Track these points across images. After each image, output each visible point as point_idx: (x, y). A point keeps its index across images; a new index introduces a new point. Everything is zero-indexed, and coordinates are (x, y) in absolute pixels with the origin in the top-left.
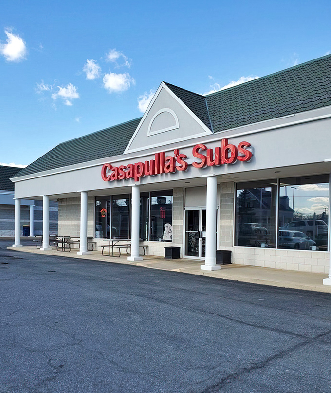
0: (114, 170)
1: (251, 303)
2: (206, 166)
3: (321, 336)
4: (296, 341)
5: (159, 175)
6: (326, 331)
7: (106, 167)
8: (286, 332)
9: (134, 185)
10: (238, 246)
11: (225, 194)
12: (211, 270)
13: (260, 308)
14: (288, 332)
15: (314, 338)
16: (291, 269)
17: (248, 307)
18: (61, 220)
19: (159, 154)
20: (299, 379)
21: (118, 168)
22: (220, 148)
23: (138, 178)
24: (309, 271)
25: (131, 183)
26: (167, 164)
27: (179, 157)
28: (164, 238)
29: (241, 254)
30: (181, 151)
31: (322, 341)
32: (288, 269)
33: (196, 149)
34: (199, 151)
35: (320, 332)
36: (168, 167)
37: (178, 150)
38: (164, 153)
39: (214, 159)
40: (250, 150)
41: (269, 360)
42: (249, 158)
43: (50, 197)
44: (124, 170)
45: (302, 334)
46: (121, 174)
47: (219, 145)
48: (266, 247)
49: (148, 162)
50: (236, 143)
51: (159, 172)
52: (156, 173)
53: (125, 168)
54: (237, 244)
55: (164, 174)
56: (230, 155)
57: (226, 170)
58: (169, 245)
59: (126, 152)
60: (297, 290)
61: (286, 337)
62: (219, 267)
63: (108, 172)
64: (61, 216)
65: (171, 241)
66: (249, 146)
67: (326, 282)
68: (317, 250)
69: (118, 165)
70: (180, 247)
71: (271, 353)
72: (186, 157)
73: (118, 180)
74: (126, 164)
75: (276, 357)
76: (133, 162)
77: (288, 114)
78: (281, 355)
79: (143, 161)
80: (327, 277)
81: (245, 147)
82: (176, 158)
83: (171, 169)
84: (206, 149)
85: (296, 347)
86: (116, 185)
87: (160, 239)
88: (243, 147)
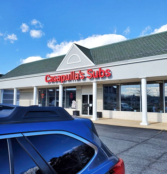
0: (51, 78)
1: (115, 132)
2: (93, 78)
3: (143, 142)
4: (135, 143)
5: (72, 80)
6: (145, 140)
7: (47, 76)
8: (131, 141)
9: (61, 84)
10: (105, 110)
11: (99, 88)
12: (95, 120)
13: (120, 134)
14: (132, 141)
15: (141, 143)
16: (127, 119)
17: (115, 134)
18: (21, 99)
19: (72, 72)
20: (140, 153)
21: (53, 77)
22: (98, 71)
23: (63, 81)
24: (134, 120)
25: (59, 83)
26: (76, 76)
27: (81, 74)
28: (72, 107)
29: (106, 113)
30: (82, 71)
31: (144, 143)
32: (125, 119)
33: (89, 71)
34: (89, 72)
35: (143, 141)
36: (76, 77)
37: (81, 71)
38: (74, 72)
39: (96, 75)
40: (110, 73)
41: (128, 149)
42: (110, 76)
43: (17, 88)
44: (56, 78)
45: (136, 141)
46: (54, 80)
47: (98, 70)
48: (116, 110)
49: (67, 75)
50: (105, 69)
51: (72, 79)
52: (71, 79)
53: (56, 77)
54: (104, 109)
55: (74, 80)
56: (102, 74)
57: (101, 80)
58: (74, 110)
59: (57, 70)
60: (131, 127)
61: (132, 142)
62: (98, 119)
63: (48, 78)
64: (21, 97)
65: (75, 108)
66: (110, 71)
67: (141, 124)
68: (136, 111)
69: (53, 76)
70: (79, 111)
71: (128, 147)
72: (84, 74)
73: (53, 82)
74: (57, 75)
75: (130, 148)
76: (60, 75)
77: (125, 60)
78: (132, 147)
79: (65, 74)
80: (142, 122)
81: (108, 71)
82: (80, 74)
83: (78, 78)
84: (92, 71)
85: (136, 145)
86: (52, 84)
87: (70, 107)
88: (107, 71)
